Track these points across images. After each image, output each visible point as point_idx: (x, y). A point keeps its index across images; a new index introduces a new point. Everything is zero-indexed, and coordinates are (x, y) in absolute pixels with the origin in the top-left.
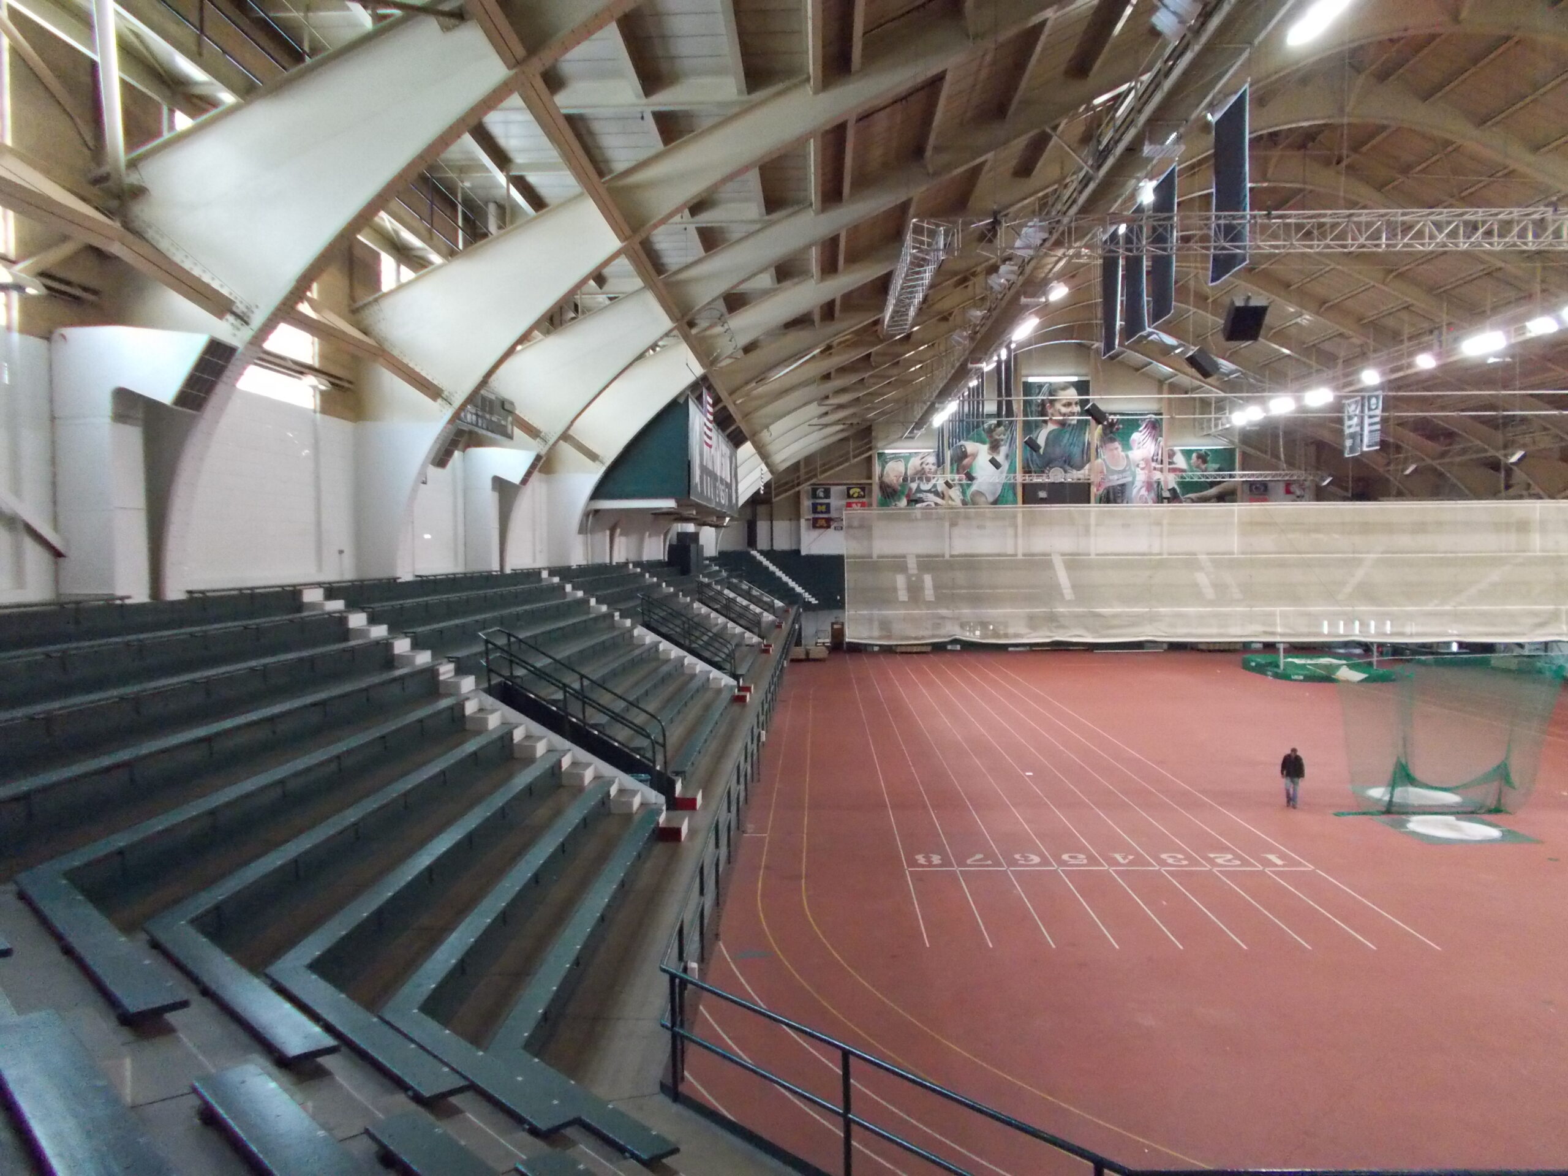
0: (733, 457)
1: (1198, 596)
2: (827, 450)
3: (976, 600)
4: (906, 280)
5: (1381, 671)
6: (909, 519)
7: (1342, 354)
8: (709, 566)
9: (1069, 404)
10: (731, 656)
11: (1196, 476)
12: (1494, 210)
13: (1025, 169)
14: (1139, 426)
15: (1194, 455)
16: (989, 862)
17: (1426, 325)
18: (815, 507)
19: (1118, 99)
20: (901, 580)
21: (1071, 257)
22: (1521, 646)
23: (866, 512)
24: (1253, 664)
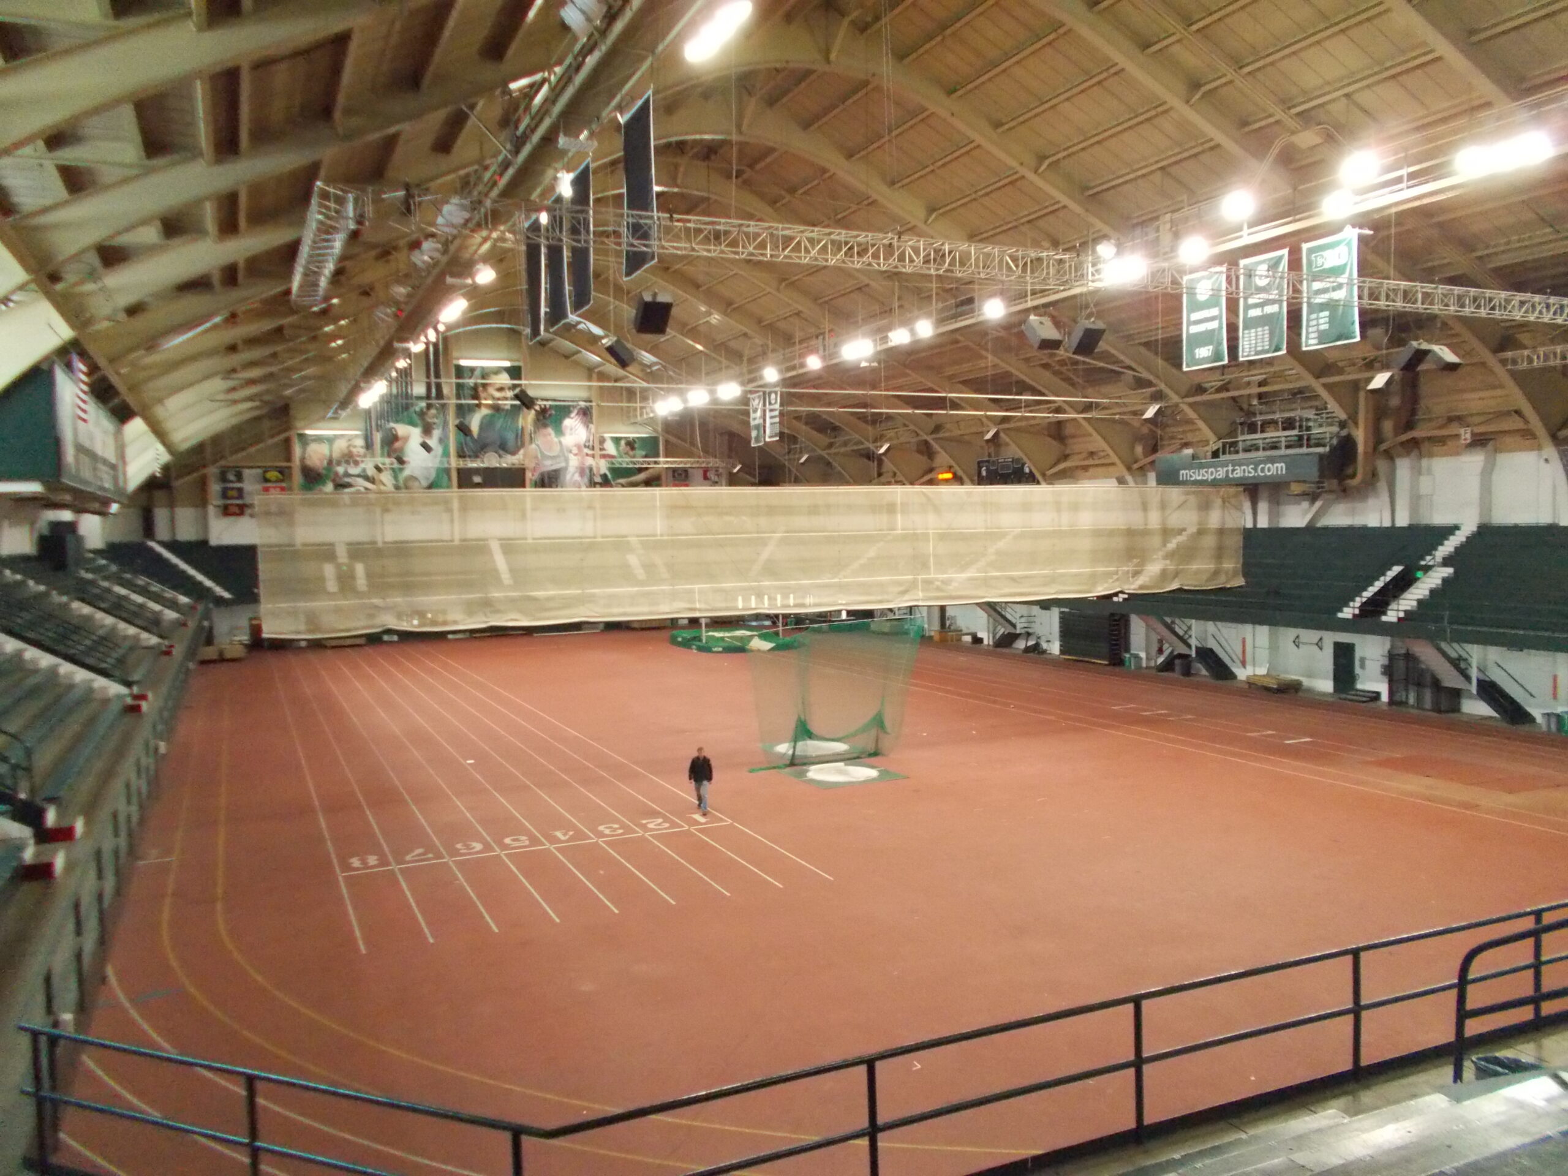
0: (118, 434)
1: (627, 576)
2: (237, 430)
3: (408, 588)
4: (313, 248)
5: (788, 639)
6: (333, 504)
7: (747, 352)
8: (94, 560)
9: (501, 389)
10: (121, 661)
11: (625, 462)
12: (855, 233)
13: (444, 145)
14: (570, 412)
15: (623, 442)
16: (430, 855)
17: (812, 330)
18: (224, 494)
19: (535, 88)
20: (329, 570)
21: (496, 240)
22: (891, 610)
23: (283, 497)
24: (680, 639)
